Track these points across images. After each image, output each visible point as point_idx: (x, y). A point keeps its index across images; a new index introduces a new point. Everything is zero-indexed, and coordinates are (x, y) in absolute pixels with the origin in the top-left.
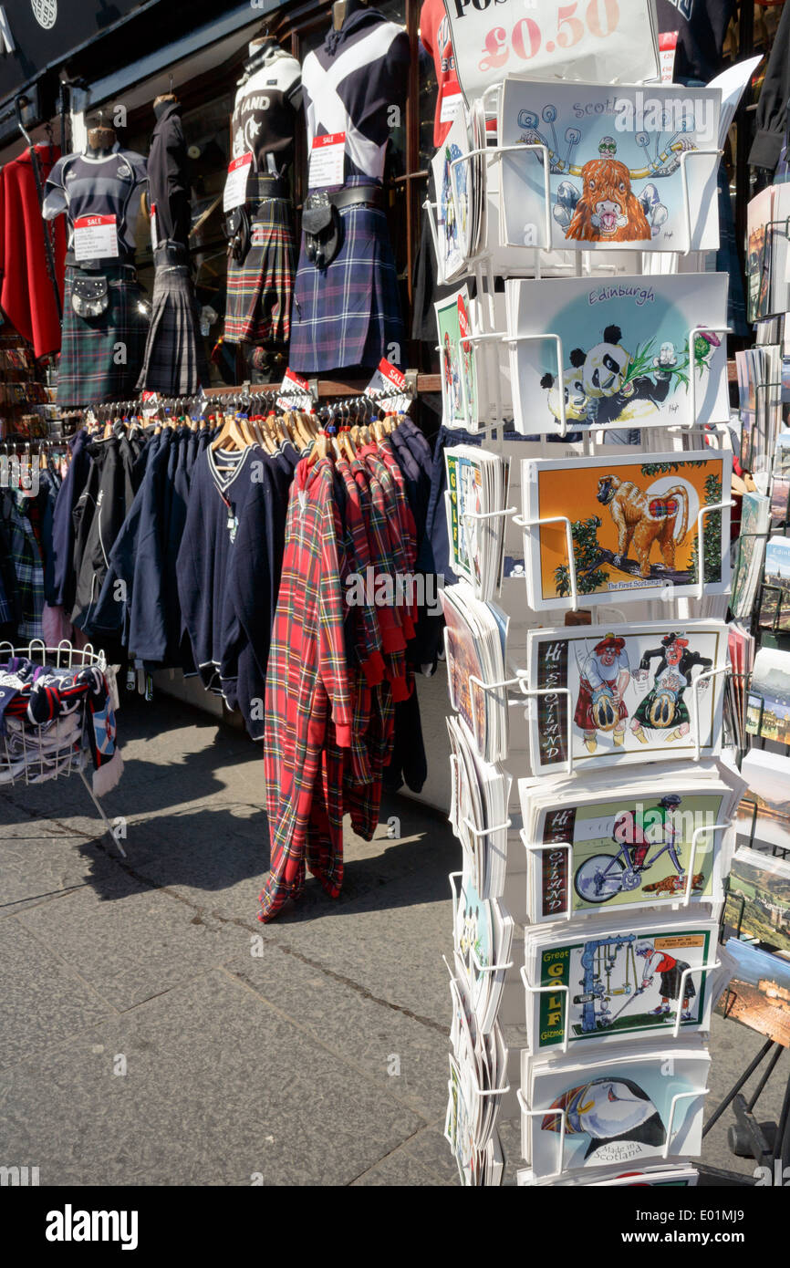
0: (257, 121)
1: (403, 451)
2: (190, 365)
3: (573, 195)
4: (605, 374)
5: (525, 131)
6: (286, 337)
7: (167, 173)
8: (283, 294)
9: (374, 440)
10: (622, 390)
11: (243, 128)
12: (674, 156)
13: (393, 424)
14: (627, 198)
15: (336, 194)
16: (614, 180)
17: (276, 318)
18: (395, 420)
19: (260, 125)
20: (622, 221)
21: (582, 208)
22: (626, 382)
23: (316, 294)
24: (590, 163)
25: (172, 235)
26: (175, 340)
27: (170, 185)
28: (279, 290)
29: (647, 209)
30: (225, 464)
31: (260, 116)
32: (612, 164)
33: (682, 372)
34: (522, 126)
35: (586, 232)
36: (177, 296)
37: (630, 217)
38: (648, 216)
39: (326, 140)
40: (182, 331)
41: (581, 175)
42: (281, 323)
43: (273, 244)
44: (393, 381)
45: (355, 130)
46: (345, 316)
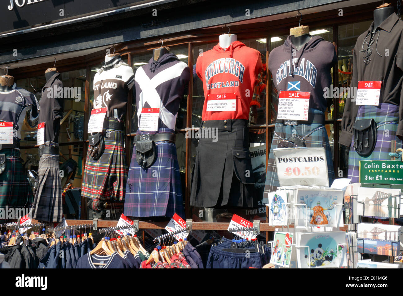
0: (110, 93)
1: (189, 258)
2: (59, 206)
3: (311, 214)
4: (319, 255)
5: (301, 200)
6: (121, 198)
7: (53, 108)
8: (120, 177)
9: (176, 252)
10: (322, 259)
11: (102, 95)
12: (333, 205)
13: (183, 245)
14: (323, 215)
15: (153, 136)
16: (320, 211)
17: (116, 189)
18: (183, 243)
19: (112, 95)
20: (322, 220)
21: (313, 217)
22: (323, 257)
23: (141, 180)
24: (315, 207)
25: (53, 139)
26: (52, 193)
27: (54, 114)
28: (118, 175)
29: (327, 217)
30: (98, 262)
31: (112, 91)
32: (320, 207)
33: (336, 254)
34: (301, 199)
35: (314, 222)
36: (54, 170)
37: (324, 219)
38: (328, 219)
39: (149, 110)
40: (56, 188)
41: (313, 210)
42: (118, 191)
43: (116, 153)
44: (180, 224)
45: (164, 108)
46: (157, 192)
